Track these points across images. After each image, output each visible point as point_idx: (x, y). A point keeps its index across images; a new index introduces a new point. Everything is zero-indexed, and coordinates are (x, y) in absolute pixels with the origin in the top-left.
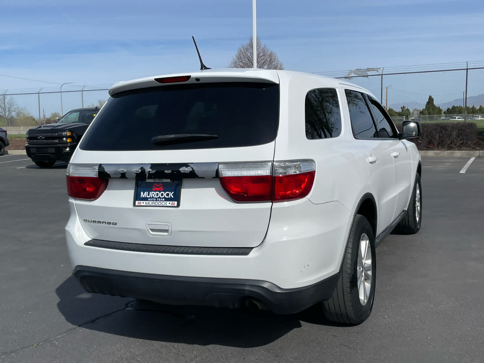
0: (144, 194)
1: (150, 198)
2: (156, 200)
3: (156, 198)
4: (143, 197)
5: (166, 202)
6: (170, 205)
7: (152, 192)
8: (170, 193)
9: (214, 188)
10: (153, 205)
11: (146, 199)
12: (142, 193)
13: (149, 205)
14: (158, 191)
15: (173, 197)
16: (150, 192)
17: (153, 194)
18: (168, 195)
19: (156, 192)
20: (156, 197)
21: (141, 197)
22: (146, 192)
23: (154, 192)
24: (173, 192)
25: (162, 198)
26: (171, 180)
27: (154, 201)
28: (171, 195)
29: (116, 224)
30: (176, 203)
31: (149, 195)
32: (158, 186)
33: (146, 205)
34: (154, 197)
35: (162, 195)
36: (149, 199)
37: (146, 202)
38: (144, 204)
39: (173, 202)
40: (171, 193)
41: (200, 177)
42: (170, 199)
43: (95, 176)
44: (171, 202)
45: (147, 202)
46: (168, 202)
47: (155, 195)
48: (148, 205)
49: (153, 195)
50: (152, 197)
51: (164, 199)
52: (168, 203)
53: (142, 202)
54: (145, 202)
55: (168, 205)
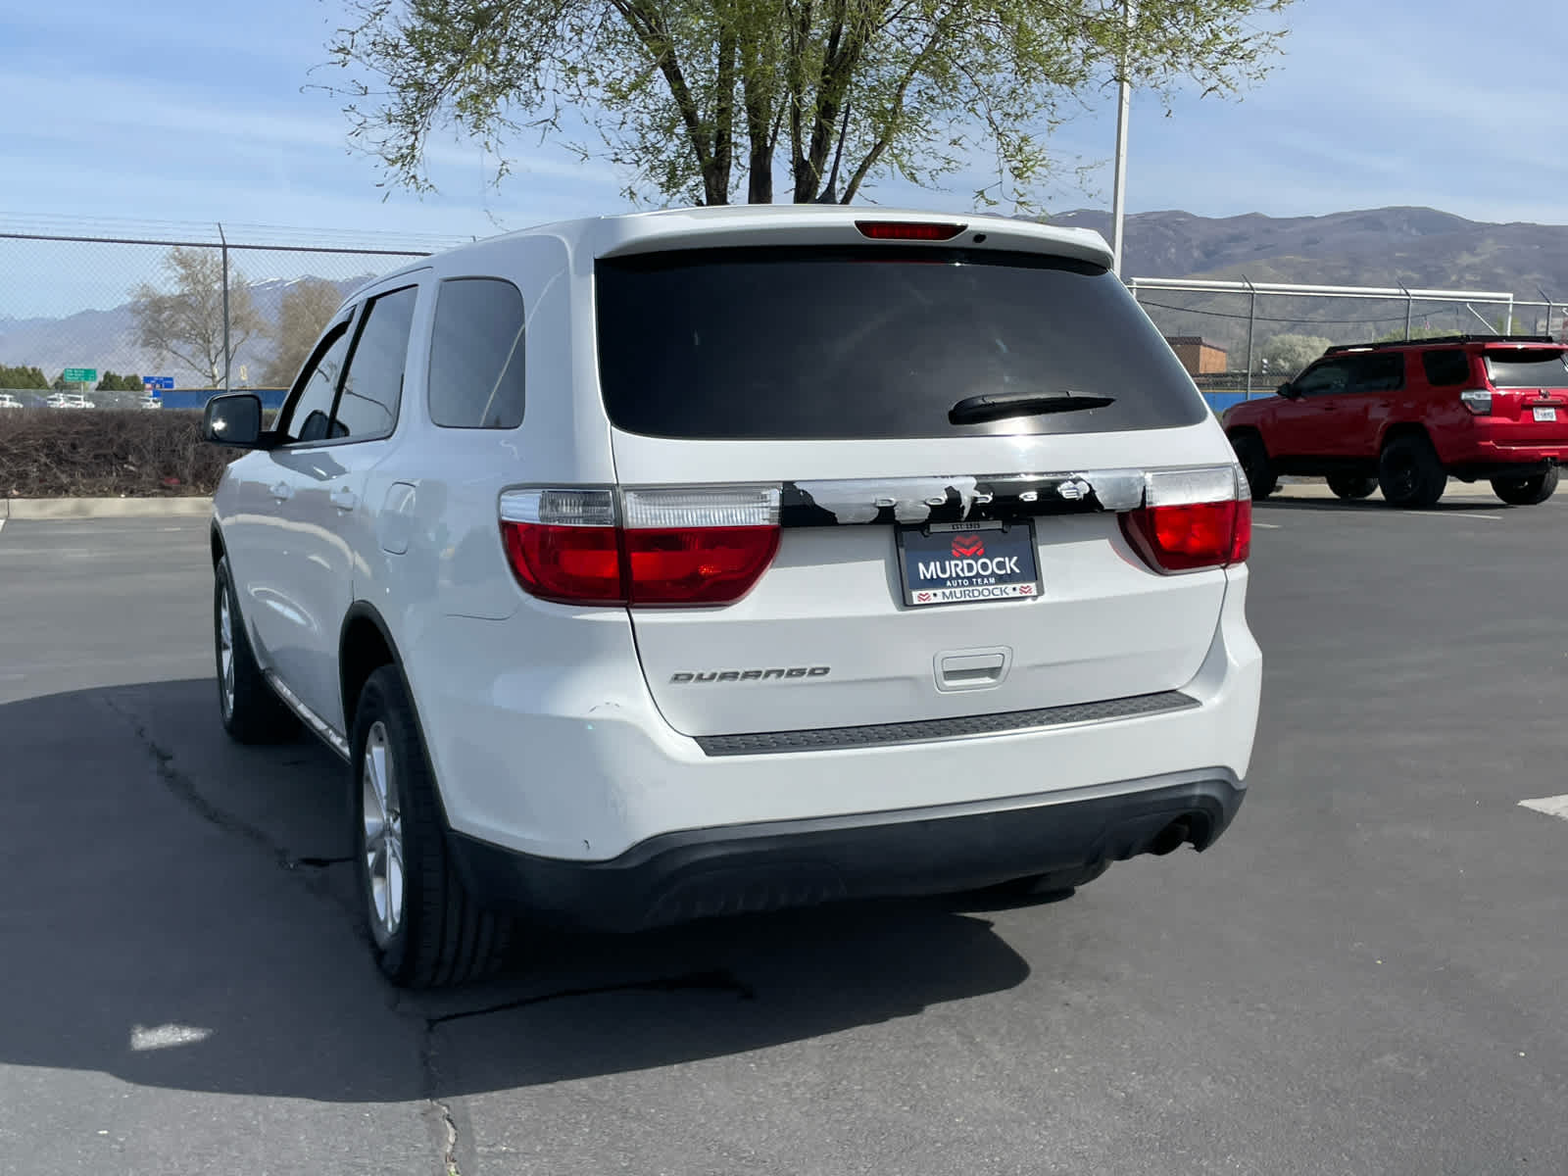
0: (927, 567)
1: (950, 578)
2: (971, 584)
3: (969, 578)
4: (929, 577)
5: (1003, 587)
6: (1016, 594)
7: (953, 563)
8: (1007, 559)
10: (968, 598)
11: (937, 583)
12: (921, 566)
13: (955, 600)
14: (967, 559)
15: (1018, 571)
16: (947, 563)
17: (956, 565)
18: (1001, 566)
19: (965, 562)
20: (967, 574)
21: (922, 577)
22: (932, 564)
23: (958, 562)
25: (988, 577)
26: (1003, 524)
27: (963, 585)
28: (1011, 564)
29: (826, 671)
30: (1033, 585)
31: (944, 571)
32: (967, 542)
33: (946, 600)
34: (962, 575)
35: (985, 567)
36: (949, 583)
37: (944, 593)
38: (939, 599)
39: (1025, 585)
40: (1010, 561)
41: (1106, 508)
42: (1013, 578)
43: (767, 523)
44: (1018, 586)
45: (947, 591)
46: (1010, 587)
47: (962, 570)
48: (950, 600)
49: (958, 570)
50: (954, 575)
51: (992, 580)
52: (1009, 589)
53: (931, 592)
54: (939, 592)
55: (1010, 596)
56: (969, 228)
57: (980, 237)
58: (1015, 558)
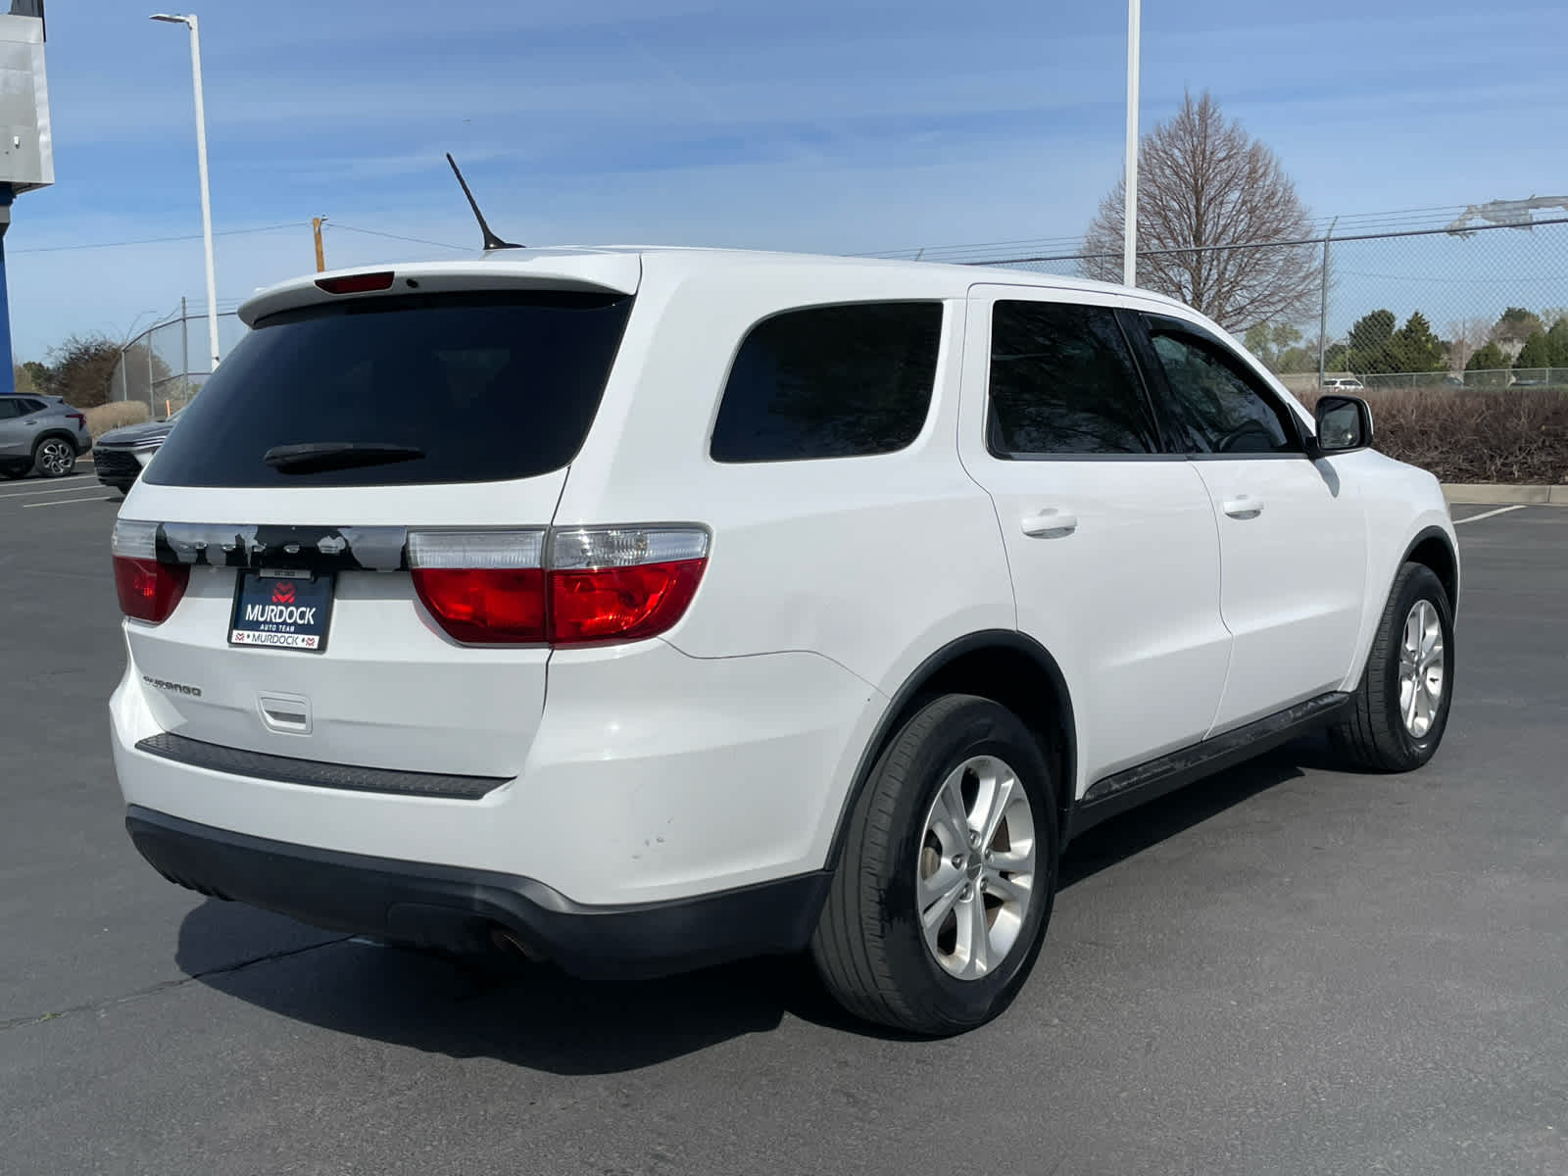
0: (253, 609)
1: (265, 622)
2: (277, 631)
4: (251, 618)
5: (296, 636)
6: (303, 645)
7: (271, 607)
8: (309, 610)
9: (411, 602)
10: (269, 643)
11: (254, 626)
13: (260, 643)
14: (281, 605)
15: (312, 622)
16: (267, 607)
17: (273, 610)
18: (302, 615)
19: (280, 608)
20: (277, 620)
21: (247, 618)
22: (257, 606)
23: (274, 607)
24: (314, 610)
25: (291, 625)
26: (311, 575)
28: (310, 615)
29: (199, 692)
30: (317, 638)
31: (262, 615)
32: (284, 589)
33: (254, 642)
34: (274, 620)
35: (291, 615)
36: (262, 627)
37: (254, 636)
38: (250, 641)
39: (311, 637)
40: (311, 611)
41: (364, 566)
44: (307, 637)
45: (257, 634)
46: (301, 637)
47: (275, 616)
48: (257, 643)
49: (273, 615)
50: (268, 620)
51: (292, 629)
52: (300, 640)
53: (246, 633)
54: (251, 633)
55: (299, 646)
56: (397, 275)
57: (411, 282)
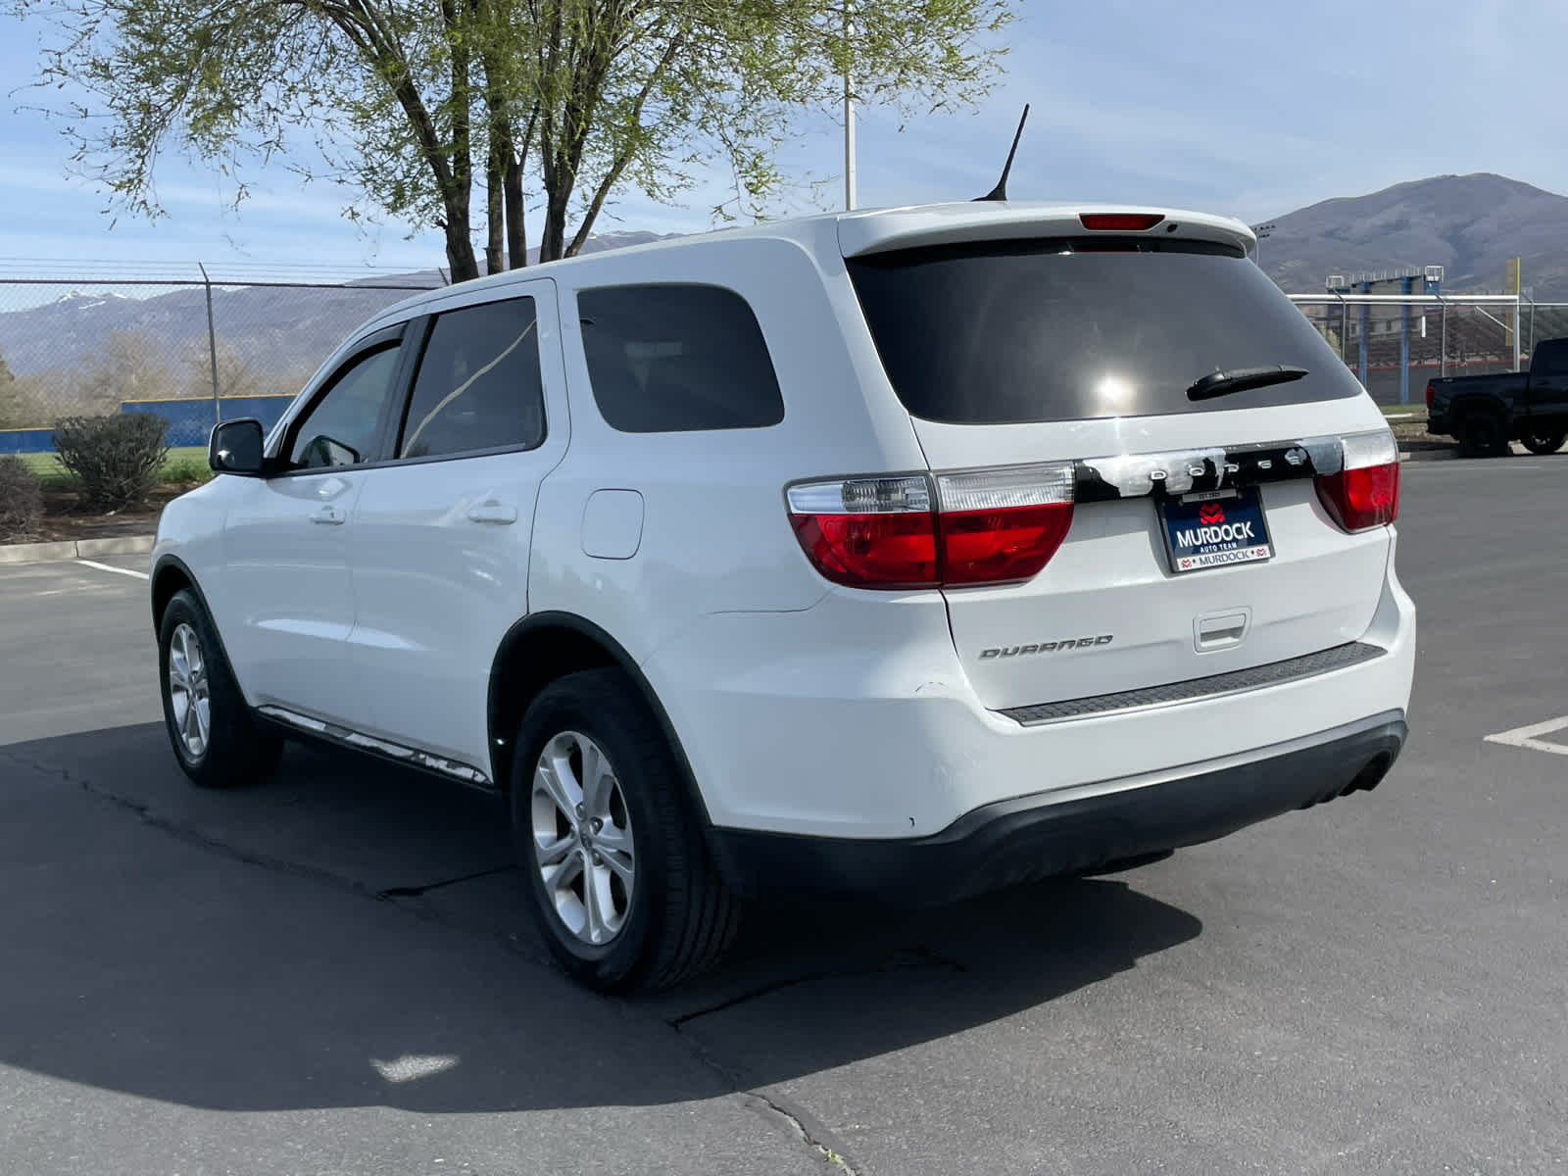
0: (1184, 536)
1: (1203, 545)
2: (1219, 549)
3: (1217, 544)
4: (1186, 545)
5: (1244, 550)
6: (1255, 557)
7: (1203, 530)
8: (1243, 525)
9: (1307, 505)
10: (1219, 563)
11: (1196, 550)
12: (1179, 534)
13: (1210, 565)
14: (1213, 525)
15: (1252, 535)
16: (1198, 531)
17: (1206, 533)
18: (1239, 531)
19: (1212, 529)
20: (1216, 541)
21: (1181, 545)
22: (1187, 532)
23: (1206, 529)
25: (1230, 542)
26: (1237, 492)
27: (1213, 552)
28: (1246, 528)
29: (1109, 638)
30: (1266, 547)
31: (1197, 538)
32: (1211, 511)
33: (1203, 566)
34: (1211, 541)
35: (1227, 532)
36: (1202, 550)
37: (1201, 560)
38: (1198, 565)
39: (1260, 548)
40: (1245, 526)
42: (1250, 542)
43: (1062, 501)
44: (1255, 549)
45: (1203, 557)
46: (1249, 550)
47: (1210, 537)
48: (1206, 565)
49: (1208, 536)
50: (1205, 542)
51: (1234, 545)
52: (1248, 553)
53: (1191, 559)
54: (1197, 558)
55: (1251, 559)
56: (1166, 219)
57: (1172, 227)
58: (1249, 524)
